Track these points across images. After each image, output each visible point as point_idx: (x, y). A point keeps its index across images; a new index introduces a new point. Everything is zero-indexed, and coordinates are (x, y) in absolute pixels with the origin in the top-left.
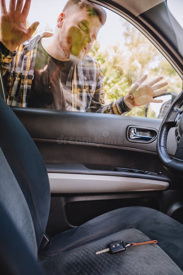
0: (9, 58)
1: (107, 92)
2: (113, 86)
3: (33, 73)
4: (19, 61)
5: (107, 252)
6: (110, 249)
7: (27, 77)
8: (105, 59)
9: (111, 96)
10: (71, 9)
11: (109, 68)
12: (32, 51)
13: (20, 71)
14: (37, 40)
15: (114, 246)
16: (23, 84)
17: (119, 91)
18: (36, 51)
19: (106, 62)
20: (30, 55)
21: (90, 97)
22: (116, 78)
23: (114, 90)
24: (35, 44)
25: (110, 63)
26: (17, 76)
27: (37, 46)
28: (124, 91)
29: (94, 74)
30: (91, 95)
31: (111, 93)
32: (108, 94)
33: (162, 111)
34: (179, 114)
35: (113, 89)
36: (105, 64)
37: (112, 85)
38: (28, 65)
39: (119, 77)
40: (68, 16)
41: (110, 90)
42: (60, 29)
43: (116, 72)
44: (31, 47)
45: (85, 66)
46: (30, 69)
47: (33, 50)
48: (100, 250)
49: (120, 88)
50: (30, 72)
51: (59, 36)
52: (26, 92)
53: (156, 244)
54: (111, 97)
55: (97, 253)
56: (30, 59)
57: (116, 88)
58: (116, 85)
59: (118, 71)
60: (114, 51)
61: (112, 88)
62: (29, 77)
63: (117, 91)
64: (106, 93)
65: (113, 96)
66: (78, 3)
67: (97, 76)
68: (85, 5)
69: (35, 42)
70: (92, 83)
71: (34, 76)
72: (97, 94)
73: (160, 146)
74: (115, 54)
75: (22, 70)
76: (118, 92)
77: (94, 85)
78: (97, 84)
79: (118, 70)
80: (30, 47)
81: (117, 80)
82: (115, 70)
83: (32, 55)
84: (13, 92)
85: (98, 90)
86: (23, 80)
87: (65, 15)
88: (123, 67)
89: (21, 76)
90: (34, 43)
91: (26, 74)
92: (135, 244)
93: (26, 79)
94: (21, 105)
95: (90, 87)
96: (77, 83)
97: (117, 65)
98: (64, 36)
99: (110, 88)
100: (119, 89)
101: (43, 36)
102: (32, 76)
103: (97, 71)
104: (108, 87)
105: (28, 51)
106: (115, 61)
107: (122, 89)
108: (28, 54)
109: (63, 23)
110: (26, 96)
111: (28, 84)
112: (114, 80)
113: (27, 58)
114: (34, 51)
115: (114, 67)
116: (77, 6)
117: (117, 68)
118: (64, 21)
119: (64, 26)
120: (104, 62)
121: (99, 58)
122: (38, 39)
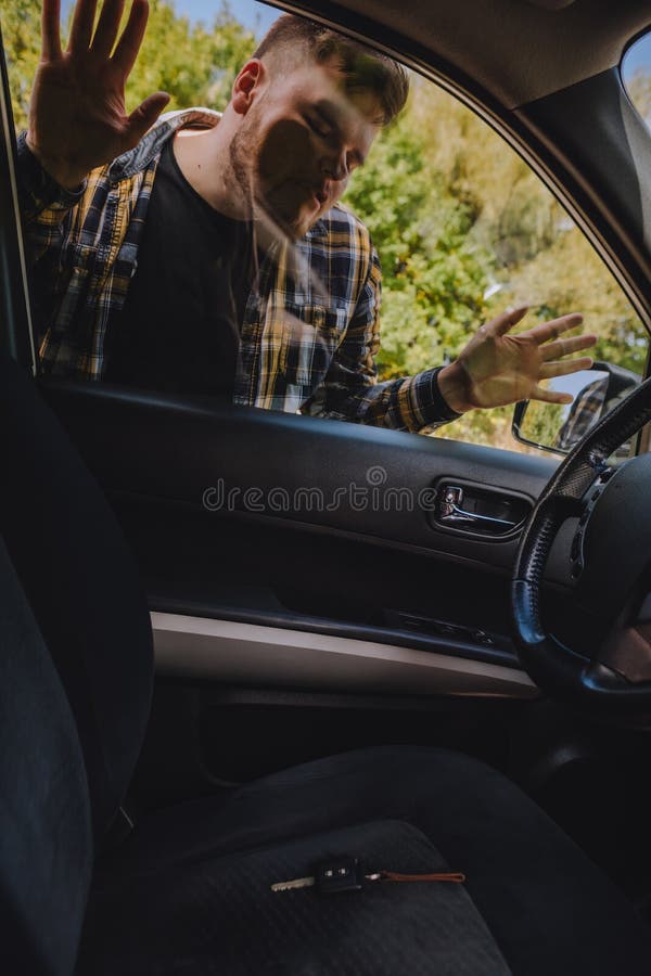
0: (57, 211)
1: (417, 281)
2: (442, 260)
3: (134, 254)
4: (91, 209)
5: (305, 888)
6: (316, 881)
7: (111, 267)
8: (423, 158)
9: (427, 295)
10: (287, 52)
11: (434, 193)
12: (138, 178)
13: (92, 245)
14: (159, 137)
15: (330, 873)
16: (97, 293)
17: (459, 281)
18: (151, 177)
19: (426, 170)
20: (131, 190)
21: (328, 354)
22: (453, 233)
23: (443, 278)
24: (152, 153)
25: (437, 175)
26: (80, 262)
27: (157, 158)
28: (477, 283)
29: (347, 275)
30: (329, 347)
31: (428, 284)
32: (419, 289)
33: (579, 411)
34: (600, 480)
35: (439, 273)
36: (420, 177)
37: (437, 255)
38: (121, 225)
39: (464, 231)
40: (273, 77)
41: (428, 276)
42: (240, 116)
43: (457, 209)
44: (137, 162)
45: (322, 244)
46: (124, 240)
47: (141, 175)
48: (286, 880)
49: (465, 270)
50: (123, 252)
51: (234, 141)
52: (106, 319)
53: (462, 883)
54: (427, 302)
55: (276, 887)
56: (127, 203)
57: (449, 268)
58: (453, 259)
59: (465, 209)
60: (458, 131)
61: (437, 268)
62: (120, 267)
63: (449, 283)
64: (411, 283)
65: (437, 298)
66: (316, 37)
67: (359, 282)
68: (338, 48)
69: (151, 144)
70: (338, 307)
71: (136, 263)
72: (352, 342)
73: (522, 576)
74: (462, 143)
75: (96, 243)
76: (455, 283)
77: (345, 312)
78: (357, 307)
79: (467, 203)
80: (133, 162)
81: (457, 240)
82: (454, 202)
83: (135, 192)
84: (63, 317)
85: (359, 329)
86: (100, 280)
87: (262, 73)
88: (483, 195)
89: (94, 264)
90: (147, 150)
91: (111, 258)
92: (396, 877)
93: (110, 273)
94: (87, 361)
95: (330, 319)
96: (287, 303)
97: (465, 185)
98: (252, 148)
99: (429, 267)
100: (461, 274)
101: (182, 122)
102: (130, 265)
103: (361, 263)
104: (423, 264)
105: (125, 177)
106: (459, 171)
107: (472, 276)
108: (125, 186)
109: (253, 96)
110: (104, 331)
111: (115, 292)
112: (447, 241)
113: (118, 199)
114: (144, 178)
115: (454, 193)
116: (311, 47)
117: (463, 196)
118: (259, 91)
119: (257, 112)
120: (417, 168)
121: (400, 151)
122: (163, 133)
